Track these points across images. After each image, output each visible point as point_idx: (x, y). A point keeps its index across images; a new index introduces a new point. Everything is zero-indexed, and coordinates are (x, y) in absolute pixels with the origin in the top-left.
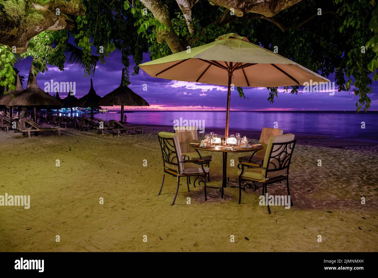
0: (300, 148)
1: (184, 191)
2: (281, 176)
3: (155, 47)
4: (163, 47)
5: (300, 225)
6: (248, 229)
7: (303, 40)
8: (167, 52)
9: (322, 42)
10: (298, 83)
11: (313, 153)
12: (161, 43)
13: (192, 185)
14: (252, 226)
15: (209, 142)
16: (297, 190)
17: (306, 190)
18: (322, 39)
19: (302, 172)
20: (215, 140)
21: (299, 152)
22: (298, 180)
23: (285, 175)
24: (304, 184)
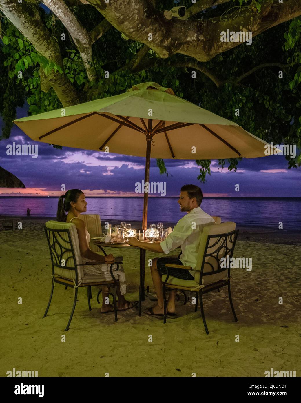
0: (241, 246)
1: (83, 309)
2: (221, 281)
3: (37, 98)
4: (50, 98)
5: (249, 346)
6: (179, 357)
7: (243, 98)
8: (55, 107)
9: (267, 103)
10: (240, 155)
11: (258, 251)
12: (46, 92)
13: (94, 300)
14: (184, 352)
15: (120, 236)
16: (241, 299)
17: (253, 300)
18: (267, 99)
19: (245, 276)
20: (128, 233)
21: (239, 250)
22: (242, 286)
23: (226, 279)
24: (249, 291)
